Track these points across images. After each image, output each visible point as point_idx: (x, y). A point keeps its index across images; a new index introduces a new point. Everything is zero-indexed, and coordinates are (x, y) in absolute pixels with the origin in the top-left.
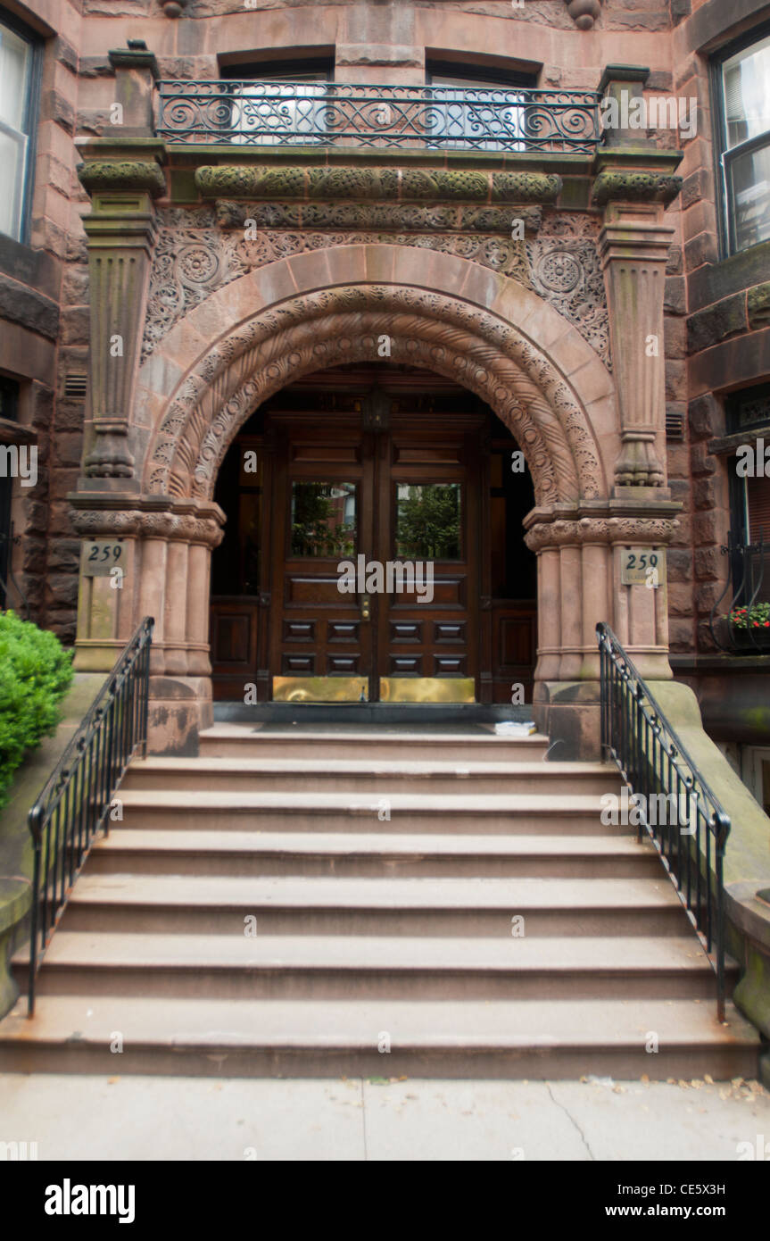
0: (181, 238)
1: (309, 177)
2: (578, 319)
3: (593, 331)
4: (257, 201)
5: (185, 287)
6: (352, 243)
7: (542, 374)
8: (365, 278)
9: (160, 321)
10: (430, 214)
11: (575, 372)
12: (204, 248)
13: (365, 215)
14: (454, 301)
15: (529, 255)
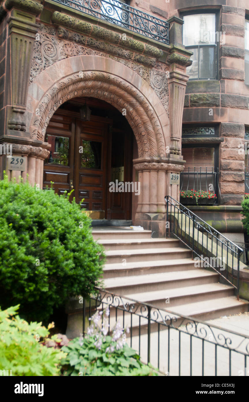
0: (43, 37)
1: (93, 29)
2: (162, 98)
3: (165, 103)
4: (73, 31)
5: (45, 58)
6: (101, 56)
7: (152, 115)
8: (104, 70)
9: (35, 69)
10: (126, 52)
11: (160, 116)
12: (52, 43)
13: (108, 47)
14: (130, 85)
15: (150, 74)
